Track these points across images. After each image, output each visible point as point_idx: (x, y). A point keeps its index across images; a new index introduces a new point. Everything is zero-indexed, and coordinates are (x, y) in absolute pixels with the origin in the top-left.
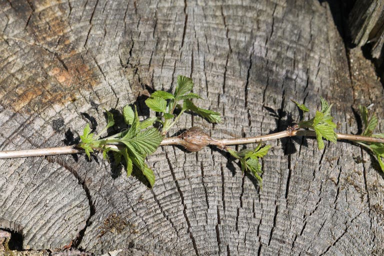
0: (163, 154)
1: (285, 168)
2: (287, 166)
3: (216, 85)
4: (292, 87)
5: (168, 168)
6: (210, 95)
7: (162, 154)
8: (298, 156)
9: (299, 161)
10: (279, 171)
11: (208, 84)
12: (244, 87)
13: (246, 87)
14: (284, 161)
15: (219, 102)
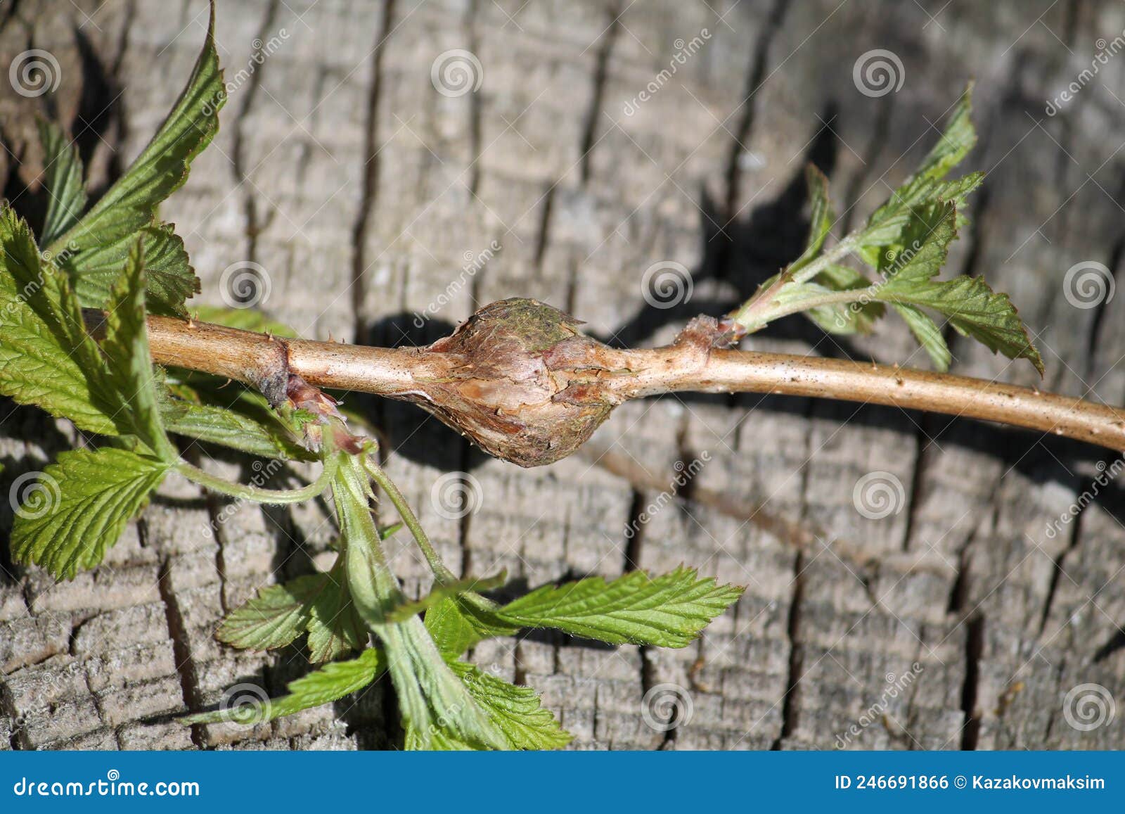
0: (142, 565)
1: (936, 701)
2: (956, 693)
3: (536, 124)
4: (1043, 162)
5: (166, 661)
6: (489, 188)
7: (133, 564)
8: (1034, 624)
9: (1038, 665)
10: (898, 722)
11: (489, 115)
12: (721, 150)
13: (737, 150)
14: (936, 653)
15: (542, 241)
